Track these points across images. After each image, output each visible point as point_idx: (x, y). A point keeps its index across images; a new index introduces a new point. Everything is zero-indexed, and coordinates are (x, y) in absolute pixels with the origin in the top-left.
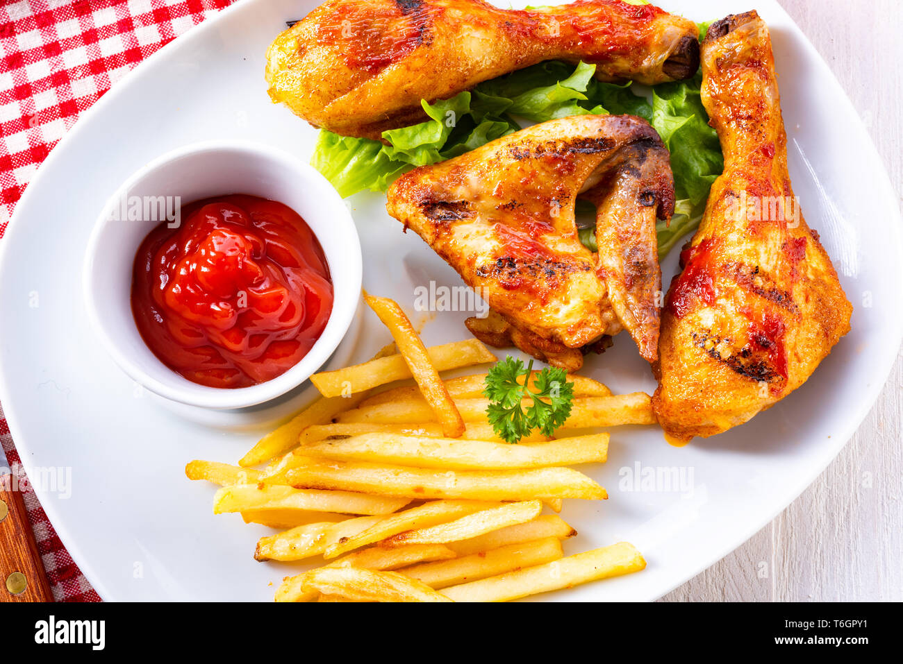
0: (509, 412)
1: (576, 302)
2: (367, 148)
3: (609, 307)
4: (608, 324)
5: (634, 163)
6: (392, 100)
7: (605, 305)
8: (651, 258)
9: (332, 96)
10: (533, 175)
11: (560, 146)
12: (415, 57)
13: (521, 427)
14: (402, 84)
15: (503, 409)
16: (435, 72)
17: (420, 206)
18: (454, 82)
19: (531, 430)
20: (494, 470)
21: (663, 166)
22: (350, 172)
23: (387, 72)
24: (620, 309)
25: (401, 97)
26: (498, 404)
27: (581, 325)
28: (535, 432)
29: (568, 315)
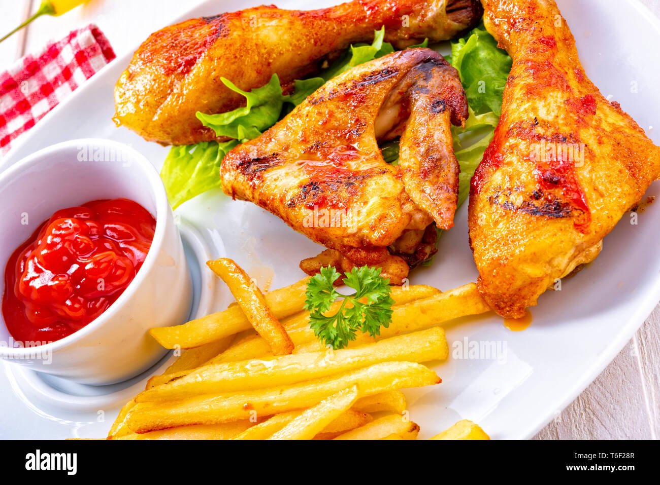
0: (331, 319)
1: (374, 201)
2: (209, 151)
3: (408, 199)
4: (410, 216)
5: (421, 83)
6: (206, 91)
7: (404, 198)
8: (445, 151)
9: (158, 104)
10: (331, 114)
11: (349, 85)
12: (215, 48)
13: (345, 332)
14: (209, 74)
15: (323, 318)
16: (236, 57)
17: (238, 168)
18: (259, 66)
19: (356, 333)
20: (323, 377)
21: (449, 79)
22: (197, 175)
23: (195, 69)
24: (416, 196)
25: (212, 87)
26: (316, 311)
27: (382, 218)
28: (360, 334)
29: (369, 214)
